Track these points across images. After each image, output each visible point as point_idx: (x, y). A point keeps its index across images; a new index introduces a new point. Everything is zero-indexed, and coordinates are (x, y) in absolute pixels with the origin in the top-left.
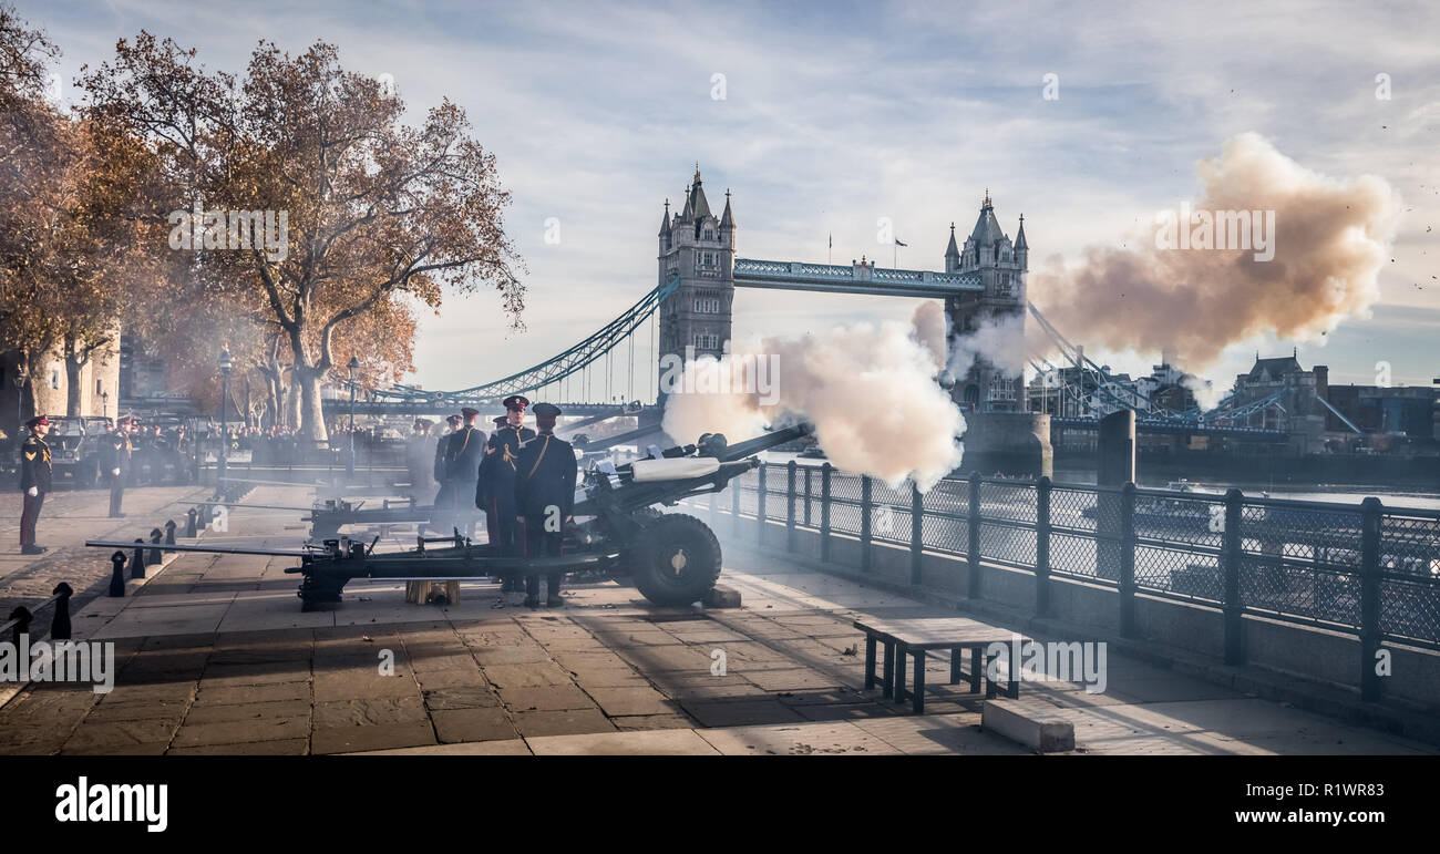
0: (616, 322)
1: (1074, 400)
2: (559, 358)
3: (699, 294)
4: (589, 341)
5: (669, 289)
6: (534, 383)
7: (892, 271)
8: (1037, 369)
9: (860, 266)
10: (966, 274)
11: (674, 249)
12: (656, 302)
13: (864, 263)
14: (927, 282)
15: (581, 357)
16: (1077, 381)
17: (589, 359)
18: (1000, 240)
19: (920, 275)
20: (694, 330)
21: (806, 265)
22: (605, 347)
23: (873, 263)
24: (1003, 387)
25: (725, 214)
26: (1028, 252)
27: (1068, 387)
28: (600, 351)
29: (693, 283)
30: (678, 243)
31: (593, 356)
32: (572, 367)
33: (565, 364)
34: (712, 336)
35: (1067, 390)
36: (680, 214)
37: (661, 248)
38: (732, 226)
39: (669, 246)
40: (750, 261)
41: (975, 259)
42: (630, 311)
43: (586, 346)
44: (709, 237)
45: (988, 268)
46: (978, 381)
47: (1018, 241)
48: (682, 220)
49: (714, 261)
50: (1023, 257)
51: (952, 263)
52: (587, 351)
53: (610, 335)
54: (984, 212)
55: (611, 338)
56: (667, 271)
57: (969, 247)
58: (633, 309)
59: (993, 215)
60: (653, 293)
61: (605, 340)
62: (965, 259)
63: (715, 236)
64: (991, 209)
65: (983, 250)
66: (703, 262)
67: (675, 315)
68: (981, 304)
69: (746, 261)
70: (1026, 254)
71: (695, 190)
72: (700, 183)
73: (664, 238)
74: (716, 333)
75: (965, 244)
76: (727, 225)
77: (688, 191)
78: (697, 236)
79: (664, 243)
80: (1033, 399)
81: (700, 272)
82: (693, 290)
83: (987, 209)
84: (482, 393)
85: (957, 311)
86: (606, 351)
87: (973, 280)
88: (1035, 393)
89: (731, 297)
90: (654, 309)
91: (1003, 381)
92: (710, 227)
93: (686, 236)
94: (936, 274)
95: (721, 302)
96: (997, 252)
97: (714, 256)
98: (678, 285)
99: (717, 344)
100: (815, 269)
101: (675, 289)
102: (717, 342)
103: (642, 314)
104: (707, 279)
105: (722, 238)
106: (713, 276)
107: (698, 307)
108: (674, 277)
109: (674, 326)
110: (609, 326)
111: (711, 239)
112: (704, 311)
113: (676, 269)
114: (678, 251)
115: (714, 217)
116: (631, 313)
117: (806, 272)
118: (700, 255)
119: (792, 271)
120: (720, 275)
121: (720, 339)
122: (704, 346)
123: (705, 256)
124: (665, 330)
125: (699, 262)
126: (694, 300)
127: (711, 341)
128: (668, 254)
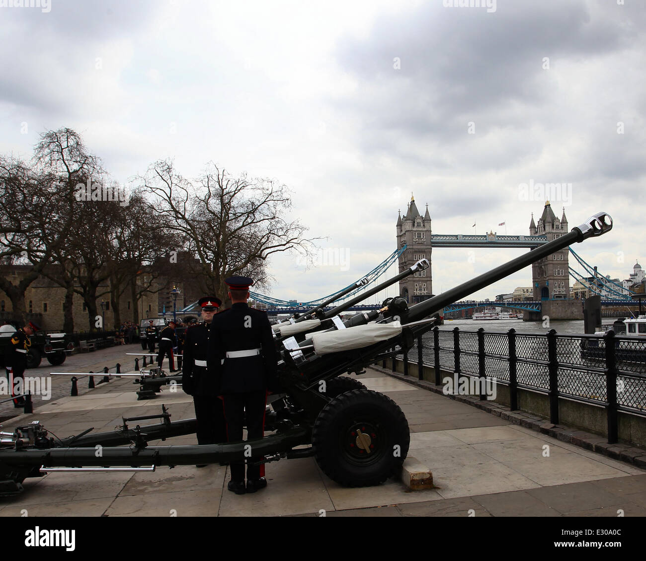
0: (379, 266)
3: (415, 252)
5: (402, 250)
7: (505, 236)
8: (576, 279)
9: (489, 235)
10: (540, 236)
11: (403, 232)
12: (397, 256)
13: (491, 234)
14: (522, 240)
16: (594, 283)
18: (554, 219)
19: (518, 237)
21: (464, 236)
22: (374, 279)
24: (560, 288)
25: (426, 214)
26: (568, 224)
29: (412, 247)
30: (405, 229)
35: (590, 287)
36: (406, 216)
37: (398, 232)
38: (430, 220)
39: (402, 230)
40: (439, 235)
41: (543, 229)
45: (549, 233)
46: (548, 286)
47: (563, 220)
48: (407, 218)
49: (422, 237)
50: (565, 226)
51: (533, 231)
53: (376, 273)
54: (546, 207)
55: (377, 274)
56: (401, 242)
57: (540, 223)
58: (386, 260)
59: (550, 208)
60: (395, 252)
61: (374, 275)
62: (538, 229)
63: (422, 225)
64: (549, 205)
65: (546, 224)
66: (417, 237)
67: (405, 262)
69: (437, 236)
71: (412, 205)
72: (414, 201)
73: (399, 227)
75: (538, 222)
76: (427, 219)
77: (408, 205)
78: (414, 225)
79: (399, 229)
80: (575, 293)
81: (416, 242)
82: (413, 250)
83: (548, 206)
84: (319, 302)
86: (375, 280)
87: (543, 238)
88: (575, 290)
89: (431, 252)
90: (395, 260)
91: (559, 285)
92: (419, 221)
93: (408, 226)
94: (525, 237)
95: (426, 255)
96: (553, 225)
97: (422, 234)
98: (406, 248)
99: (425, 275)
101: (405, 250)
102: (425, 273)
103: (391, 262)
104: (419, 245)
105: (425, 226)
106: (422, 243)
107: (415, 258)
108: (404, 245)
109: (405, 267)
110: (376, 268)
111: (420, 226)
112: (419, 260)
113: (405, 241)
114: (405, 233)
115: (421, 216)
116: (386, 262)
117: (465, 239)
118: (415, 234)
119: (458, 239)
120: (425, 243)
121: (427, 272)
122: (419, 276)
123: (418, 234)
124: (401, 269)
125: (415, 237)
126: (414, 255)
127: (422, 273)
128: (401, 234)
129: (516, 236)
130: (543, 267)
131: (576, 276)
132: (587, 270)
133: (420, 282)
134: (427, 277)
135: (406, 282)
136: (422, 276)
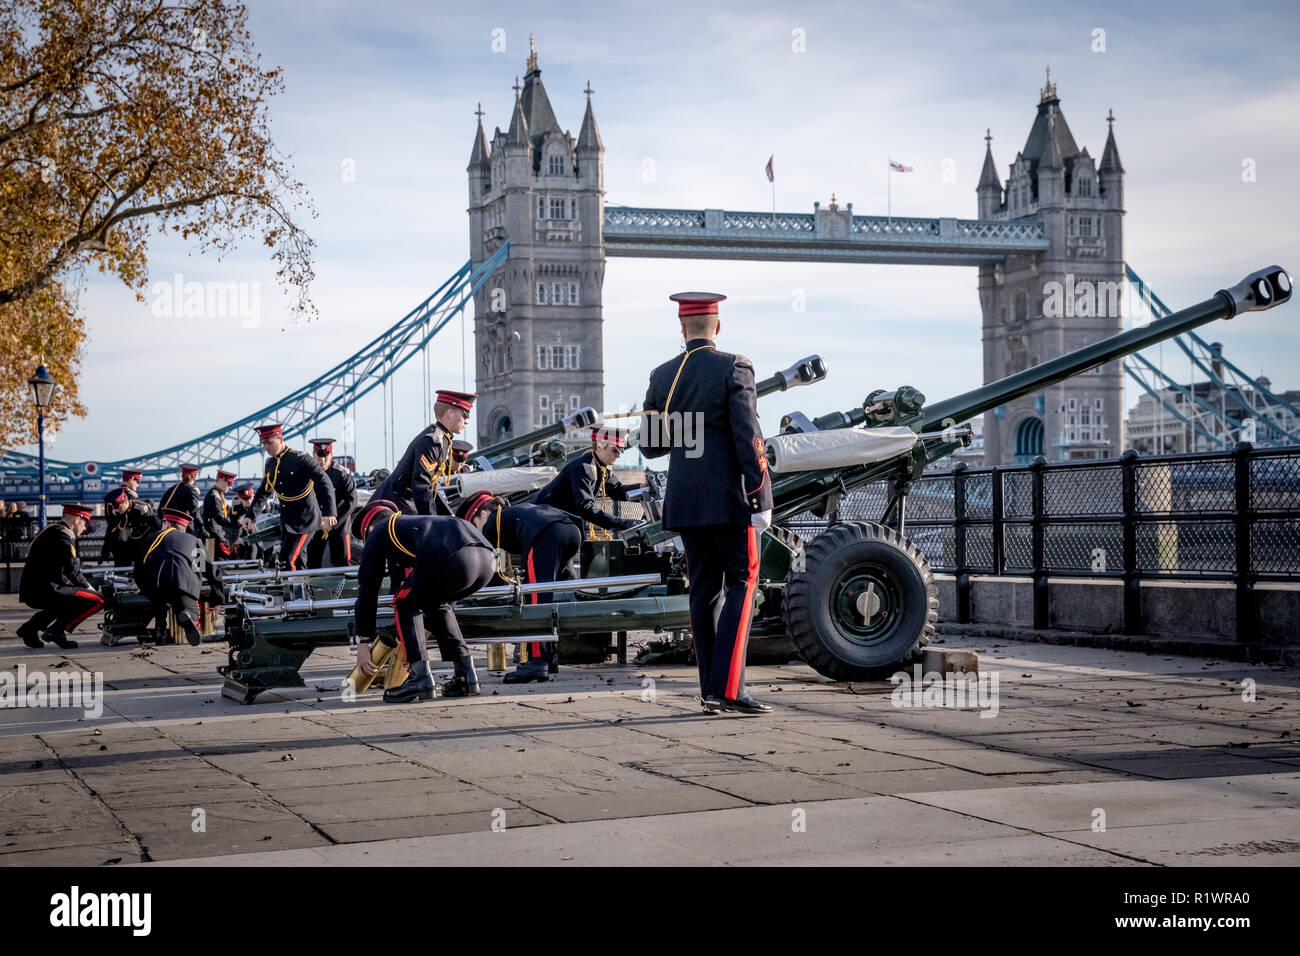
0: (397, 327)
1: (1209, 439)
2: (300, 396)
3: (542, 272)
4: (351, 363)
5: (489, 266)
7: (884, 220)
8: (1146, 386)
9: (825, 213)
10: (1016, 221)
11: (495, 193)
12: (468, 289)
13: (834, 208)
14: (946, 238)
15: (339, 391)
16: (1215, 405)
17: (353, 394)
18: (1074, 159)
19: (934, 224)
20: (536, 336)
21: (731, 214)
22: (380, 372)
23: (850, 206)
24: (1086, 420)
25: (585, 127)
26: (1125, 178)
27: (1199, 415)
28: (371, 381)
29: (531, 253)
30: (502, 182)
31: (359, 390)
32: (322, 410)
34: (569, 347)
35: (1197, 422)
36: (505, 129)
37: (472, 194)
38: (597, 148)
39: (488, 188)
40: (632, 211)
41: (1029, 194)
42: (421, 308)
43: (346, 371)
44: (557, 169)
45: (1053, 209)
46: (1042, 411)
47: (1106, 159)
48: (508, 141)
49: (568, 213)
50: (1114, 186)
51: (990, 202)
52: (349, 380)
53: (388, 351)
54: (1043, 109)
55: (389, 357)
56: (484, 232)
57: (1018, 173)
58: (426, 303)
59: (1059, 113)
60: (461, 273)
61: (380, 359)
62: (1011, 194)
63: (569, 167)
64: (1056, 102)
65: (1044, 176)
66: (548, 215)
67: (500, 313)
68: (1042, 274)
69: (625, 211)
70: (1120, 181)
71: (529, 86)
72: (537, 73)
73: (478, 173)
74: (575, 340)
75: (1012, 167)
76: (588, 146)
77: (516, 88)
78: (537, 168)
79: (478, 184)
80: (1136, 442)
81: (544, 233)
82: (532, 266)
83: (1048, 105)
84: (165, 462)
85: (1001, 287)
86: (383, 380)
87: (1028, 230)
88: (1138, 430)
89: (599, 276)
90: (464, 302)
91: (1086, 411)
92: (556, 150)
93: (516, 168)
94: (961, 222)
95: (582, 285)
96: (1068, 179)
97: (568, 203)
98: (506, 257)
99: (578, 361)
100: (749, 220)
101: (500, 265)
102: (578, 356)
103: (444, 312)
104: (556, 244)
105: (581, 171)
106: (567, 239)
107: (542, 296)
108: (498, 243)
109: (500, 331)
110: (385, 336)
111: (562, 172)
112: (554, 303)
113: (500, 229)
114: (503, 197)
115: (565, 132)
116: (424, 311)
117: (732, 226)
118: (542, 203)
119: (707, 226)
120: (580, 237)
121: (584, 352)
122: (555, 364)
123: (552, 203)
124: (485, 339)
125: (542, 215)
126: (535, 284)
127: (567, 356)
128: (485, 203)
129: (927, 221)
130: (1025, 340)
131: (1148, 377)
132: (1190, 354)
133: (557, 389)
134: (584, 370)
135: (504, 390)
136: (565, 367)
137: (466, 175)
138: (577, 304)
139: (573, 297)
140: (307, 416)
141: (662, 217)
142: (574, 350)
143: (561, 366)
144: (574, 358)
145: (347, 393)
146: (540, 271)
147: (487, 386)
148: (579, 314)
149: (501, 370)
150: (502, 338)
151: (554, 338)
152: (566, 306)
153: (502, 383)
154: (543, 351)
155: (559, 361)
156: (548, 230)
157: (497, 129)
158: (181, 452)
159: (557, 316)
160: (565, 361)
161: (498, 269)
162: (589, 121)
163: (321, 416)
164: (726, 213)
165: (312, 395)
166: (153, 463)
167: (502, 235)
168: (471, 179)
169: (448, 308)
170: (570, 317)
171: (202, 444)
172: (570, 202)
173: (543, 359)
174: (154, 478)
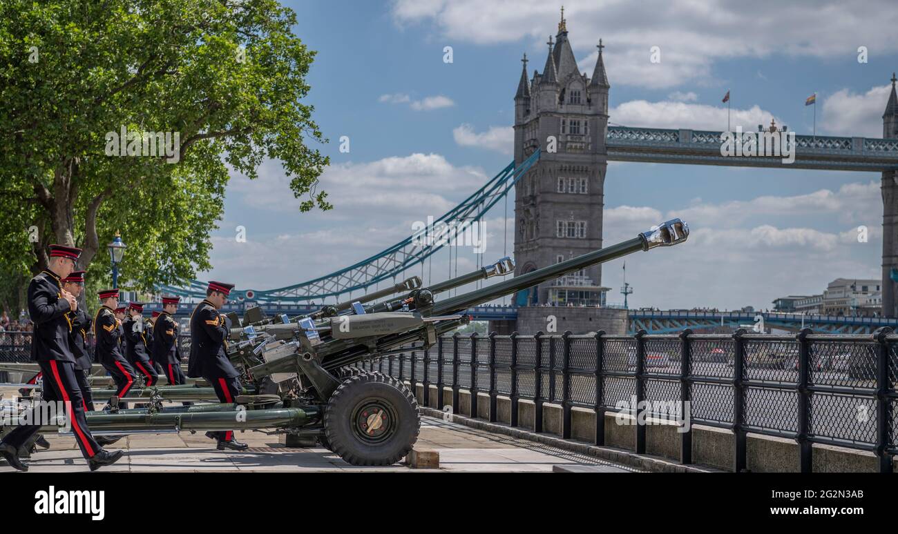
2: (393, 250)
5: (526, 165)
6: (362, 281)
11: (533, 116)
12: (511, 180)
13: (773, 129)
14: (856, 151)
15: (420, 248)
17: (429, 251)
19: (848, 142)
20: (556, 215)
21: (698, 132)
23: (785, 128)
25: (596, 71)
29: (555, 156)
30: (538, 108)
31: (433, 248)
32: (408, 261)
33: (400, 257)
34: (579, 222)
36: (541, 72)
37: (517, 115)
38: (605, 86)
39: (528, 112)
40: (627, 129)
42: (479, 192)
44: (575, 100)
48: (544, 79)
49: (582, 130)
51: (892, 126)
56: (524, 142)
58: (482, 190)
60: (507, 170)
63: (583, 98)
66: (568, 131)
67: (533, 197)
69: (622, 129)
71: (559, 42)
72: (565, 33)
73: (521, 102)
74: (582, 218)
76: (599, 84)
77: (550, 43)
78: (562, 99)
79: (521, 108)
81: (565, 144)
82: (556, 166)
84: (301, 292)
89: (603, 173)
90: (507, 190)
92: (576, 86)
93: (548, 99)
94: (868, 141)
95: (590, 180)
97: (582, 123)
98: (537, 160)
99: (585, 232)
100: (710, 137)
101: (533, 165)
102: (585, 229)
103: (494, 196)
104: (573, 151)
105: (593, 101)
106: (581, 148)
107: (561, 187)
108: (532, 149)
109: (532, 210)
110: (453, 211)
111: (579, 102)
112: (570, 192)
113: (535, 140)
114: (538, 118)
115: (582, 75)
116: (481, 194)
117: (698, 141)
118: (564, 123)
119: (680, 140)
120: (590, 146)
121: (590, 226)
122: (569, 235)
123: (571, 123)
124: (522, 215)
125: (563, 132)
126: (557, 179)
127: (577, 229)
128: (526, 122)
129: (842, 139)
133: (569, 251)
134: (589, 239)
135: (533, 250)
136: (576, 236)
137: (514, 103)
138: (586, 193)
139: (583, 188)
140: (397, 264)
141: (648, 134)
142: (582, 225)
143: (573, 235)
144: (582, 231)
145: (425, 250)
146: (561, 170)
147: (522, 248)
148: (588, 200)
149: (532, 237)
150: (533, 215)
151: (569, 216)
152: (578, 194)
153: (532, 246)
154: (560, 225)
155: (571, 232)
156: (567, 142)
157: (536, 72)
158: (311, 286)
159: (572, 201)
160: (576, 232)
161: (532, 168)
162: (600, 65)
163: (407, 265)
164: (694, 131)
165: (402, 250)
166: (292, 293)
167: (536, 143)
168: (517, 105)
169: (496, 194)
170: (581, 201)
171: (326, 281)
172: (584, 122)
173: (560, 230)
174: (292, 303)
